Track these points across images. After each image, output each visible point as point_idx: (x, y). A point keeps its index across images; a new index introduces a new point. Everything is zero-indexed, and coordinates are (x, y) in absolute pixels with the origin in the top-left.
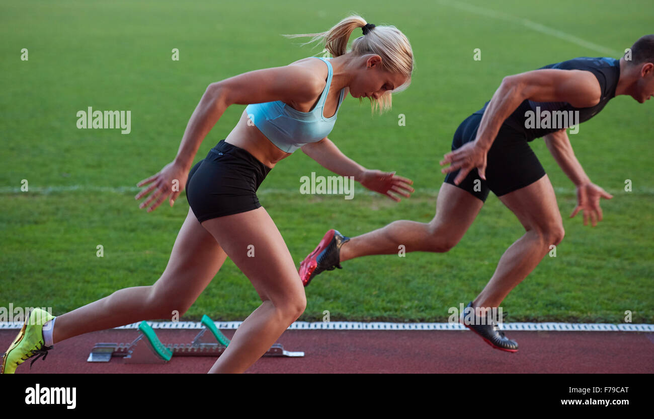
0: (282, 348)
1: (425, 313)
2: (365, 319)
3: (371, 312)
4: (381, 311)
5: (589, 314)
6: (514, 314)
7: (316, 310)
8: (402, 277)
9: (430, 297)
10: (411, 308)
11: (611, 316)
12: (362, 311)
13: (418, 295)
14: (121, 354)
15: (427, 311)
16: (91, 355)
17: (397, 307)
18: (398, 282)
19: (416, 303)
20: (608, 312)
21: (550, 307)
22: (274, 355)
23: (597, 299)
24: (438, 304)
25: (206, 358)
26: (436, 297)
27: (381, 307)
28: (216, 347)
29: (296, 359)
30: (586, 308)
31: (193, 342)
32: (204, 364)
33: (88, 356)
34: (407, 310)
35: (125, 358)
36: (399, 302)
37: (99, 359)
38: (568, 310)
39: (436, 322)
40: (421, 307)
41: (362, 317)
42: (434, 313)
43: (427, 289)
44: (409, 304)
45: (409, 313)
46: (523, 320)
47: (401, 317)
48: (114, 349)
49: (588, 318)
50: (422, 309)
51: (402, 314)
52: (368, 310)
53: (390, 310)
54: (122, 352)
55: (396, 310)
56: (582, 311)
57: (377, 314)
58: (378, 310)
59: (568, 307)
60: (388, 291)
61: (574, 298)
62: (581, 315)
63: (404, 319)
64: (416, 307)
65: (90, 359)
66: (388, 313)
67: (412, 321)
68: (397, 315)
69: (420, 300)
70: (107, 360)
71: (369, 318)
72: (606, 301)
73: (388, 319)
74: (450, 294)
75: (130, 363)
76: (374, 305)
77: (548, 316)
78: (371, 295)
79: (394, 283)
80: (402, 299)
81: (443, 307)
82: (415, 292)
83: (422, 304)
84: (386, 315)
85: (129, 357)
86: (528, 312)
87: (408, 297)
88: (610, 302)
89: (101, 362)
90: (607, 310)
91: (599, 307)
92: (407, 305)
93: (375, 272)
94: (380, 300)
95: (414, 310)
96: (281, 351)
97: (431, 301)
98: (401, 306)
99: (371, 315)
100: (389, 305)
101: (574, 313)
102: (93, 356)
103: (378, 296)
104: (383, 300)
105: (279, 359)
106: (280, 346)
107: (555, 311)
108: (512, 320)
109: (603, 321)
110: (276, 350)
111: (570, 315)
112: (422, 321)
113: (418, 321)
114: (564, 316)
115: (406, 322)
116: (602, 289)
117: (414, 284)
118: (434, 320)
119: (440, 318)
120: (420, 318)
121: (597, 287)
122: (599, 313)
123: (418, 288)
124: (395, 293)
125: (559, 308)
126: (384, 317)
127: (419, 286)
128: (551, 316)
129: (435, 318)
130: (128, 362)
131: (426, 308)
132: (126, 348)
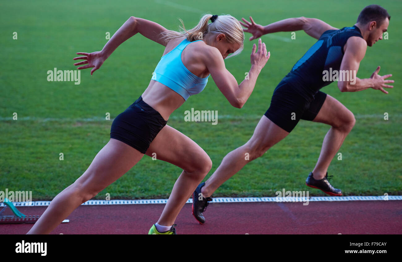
1: (145, 193)
3: (111, 193)
4: (118, 192)
5: (244, 192)
9: (148, 184)
10: (136, 190)
11: (257, 192)
13: (140, 183)
17: (127, 190)
19: (139, 187)
20: (255, 190)
23: (249, 183)
24: (153, 188)
26: (151, 183)
27: (117, 190)
28: (13, 218)
29: (64, 224)
30: (242, 188)
34: (134, 192)
36: (129, 187)
38: (231, 190)
40: (142, 190)
42: (150, 194)
43: (146, 178)
44: (135, 188)
45: (135, 193)
49: (243, 194)
50: (143, 191)
51: (130, 195)
53: (123, 192)
55: (127, 192)
56: (240, 190)
58: (116, 192)
59: (231, 188)
60: (122, 180)
61: (235, 182)
62: (239, 192)
63: (132, 198)
64: (139, 190)
66: (122, 194)
67: (137, 199)
69: (141, 186)
72: (254, 184)
73: (122, 198)
74: (160, 182)
76: (114, 189)
77: (219, 193)
80: (130, 185)
81: (156, 190)
82: (139, 180)
83: (143, 188)
84: (120, 195)
87: (135, 184)
88: (256, 184)
90: (255, 189)
91: (250, 187)
92: (133, 189)
94: (117, 186)
95: (138, 192)
97: (149, 186)
98: (130, 189)
100: (123, 189)
101: (235, 192)
104: (119, 186)
107: (223, 191)
109: (252, 196)
111: (232, 193)
112: (143, 198)
113: (140, 198)
114: (229, 194)
115: (133, 200)
116: (252, 176)
117: (138, 176)
118: (150, 198)
119: (154, 196)
120: (141, 196)
121: (249, 175)
122: (250, 191)
123: (141, 178)
124: (126, 182)
125: (226, 188)
126: (119, 196)
127: (142, 177)
128: (221, 193)
129: (151, 196)
131: (146, 191)
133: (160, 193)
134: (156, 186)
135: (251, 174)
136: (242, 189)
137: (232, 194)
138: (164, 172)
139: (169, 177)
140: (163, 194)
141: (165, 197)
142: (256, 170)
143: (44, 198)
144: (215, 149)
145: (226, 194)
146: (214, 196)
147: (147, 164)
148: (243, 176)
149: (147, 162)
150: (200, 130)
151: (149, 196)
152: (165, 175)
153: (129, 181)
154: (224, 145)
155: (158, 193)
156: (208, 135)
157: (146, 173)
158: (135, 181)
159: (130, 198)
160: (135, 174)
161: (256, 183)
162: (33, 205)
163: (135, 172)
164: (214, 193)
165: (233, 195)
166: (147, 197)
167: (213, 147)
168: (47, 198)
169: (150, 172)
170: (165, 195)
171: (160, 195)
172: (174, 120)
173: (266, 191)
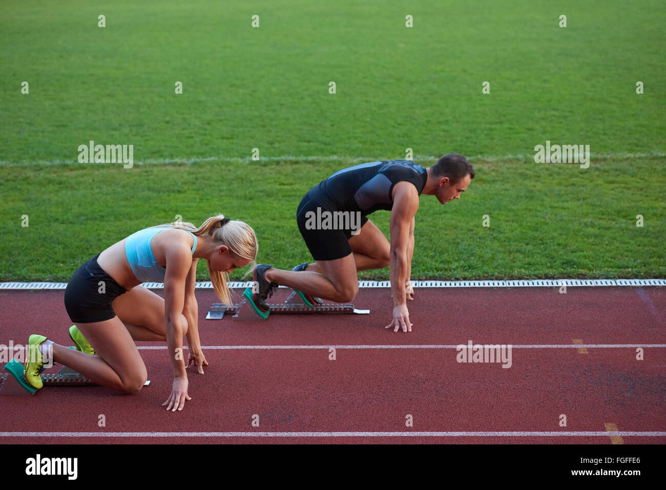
0: (354, 306)
1: (468, 272)
2: (421, 278)
3: (426, 272)
4: (434, 270)
5: (594, 271)
6: (536, 272)
8: (454, 239)
9: (473, 258)
10: (457, 267)
11: (612, 273)
12: (419, 271)
13: (464, 256)
14: (230, 312)
15: (470, 270)
16: (209, 313)
17: (446, 267)
18: (450, 244)
19: (462, 263)
20: (610, 269)
21: (565, 266)
22: (347, 313)
23: (603, 258)
25: (294, 316)
26: (478, 257)
27: (434, 267)
28: (302, 307)
29: (364, 315)
30: (593, 265)
31: (286, 302)
32: (293, 322)
33: (207, 314)
34: (454, 270)
35: (233, 316)
36: (449, 262)
37: (215, 317)
38: (579, 268)
39: (476, 280)
40: (465, 267)
41: (419, 276)
42: (474, 272)
43: (471, 250)
44: (456, 264)
45: (456, 272)
46: (543, 277)
47: (449, 277)
48: (226, 308)
49: (593, 275)
50: (466, 268)
51: (450, 274)
52: (424, 271)
53: (441, 270)
54: (232, 311)
55: (446, 270)
56: (590, 270)
57: (431, 274)
58: (432, 270)
59: (579, 266)
60: (441, 253)
61: (585, 257)
62: (588, 272)
63: (451, 278)
64: (461, 267)
65: (208, 317)
66: (439, 273)
67: (457, 279)
68: (445, 275)
69: (465, 261)
70: (221, 318)
71: (424, 278)
72: (609, 259)
73: (438, 278)
76: (429, 266)
78: (427, 256)
79: (447, 246)
80: (451, 259)
81: (482, 266)
82: (463, 253)
83: (466, 264)
84: (437, 274)
85: (236, 316)
86: (547, 271)
87: (457, 258)
88: (612, 260)
89: (216, 320)
90: (609, 267)
91: (603, 264)
93: (433, 236)
94: (435, 261)
96: (353, 310)
97: (473, 261)
98: (450, 266)
99: (426, 275)
100: (442, 266)
101: (583, 271)
102: (211, 314)
103: (433, 257)
104: (437, 261)
105: (350, 316)
106: (351, 305)
107: (568, 270)
108: (534, 278)
109: (605, 277)
110: (348, 309)
111: (580, 273)
112: (465, 279)
113: (462, 279)
114: (575, 274)
115: (453, 281)
116: (608, 248)
117: (462, 246)
118: (474, 278)
119: (478, 276)
120: (463, 276)
121: (605, 246)
122: (603, 270)
123: (465, 249)
124: (446, 254)
125: (572, 266)
126: (435, 276)
127: (466, 247)
128: (565, 274)
129: (475, 277)
130: (236, 320)
131: (470, 268)
132: (235, 308)
133: (487, 273)
134: (483, 262)
135: (607, 245)
136: (592, 267)
137: (579, 275)
138: (496, 241)
139: (501, 249)
140: (490, 274)
141: (493, 278)
142: (615, 239)
144: (566, 205)
145: (571, 275)
146: (555, 277)
147: (476, 228)
148: (597, 247)
149: (475, 226)
150: (550, 175)
151: (473, 276)
152: (496, 245)
153: (451, 253)
154: (579, 200)
155: (484, 272)
156: (560, 184)
157: (473, 241)
158: (457, 253)
159: (448, 278)
160: (458, 243)
161: (611, 258)
163: (458, 240)
164: (556, 273)
165: (581, 276)
166: (470, 277)
167: (563, 201)
169: (479, 240)
170: (493, 275)
171: (486, 275)
172: (518, 160)
173: (623, 270)
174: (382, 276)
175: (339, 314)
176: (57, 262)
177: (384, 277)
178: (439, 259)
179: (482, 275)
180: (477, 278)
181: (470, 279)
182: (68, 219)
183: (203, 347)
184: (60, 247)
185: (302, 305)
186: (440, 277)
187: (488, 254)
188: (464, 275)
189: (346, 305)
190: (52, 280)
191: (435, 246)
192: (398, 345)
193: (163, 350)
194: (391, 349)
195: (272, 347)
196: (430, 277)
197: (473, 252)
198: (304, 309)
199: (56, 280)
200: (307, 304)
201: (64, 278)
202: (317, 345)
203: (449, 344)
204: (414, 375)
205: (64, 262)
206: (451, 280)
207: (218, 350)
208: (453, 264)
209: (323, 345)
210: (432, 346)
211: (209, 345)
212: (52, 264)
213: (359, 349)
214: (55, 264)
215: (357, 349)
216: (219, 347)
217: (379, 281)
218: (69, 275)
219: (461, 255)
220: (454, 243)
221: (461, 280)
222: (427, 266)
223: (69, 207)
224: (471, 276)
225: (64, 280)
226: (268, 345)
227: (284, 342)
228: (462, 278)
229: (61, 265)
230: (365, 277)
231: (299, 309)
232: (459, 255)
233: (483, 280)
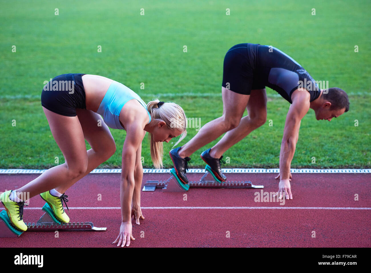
0: (251, 184)
1: (333, 163)
2: (298, 167)
3: (302, 163)
4: (308, 162)
7: (270, 162)
8: (319, 143)
9: (335, 154)
10: (324, 160)
12: (296, 163)
13: (329, 153)
14: (161, 187)
15: (334, 162)
16: (144, 187)
18: (316, 146)
19: (327, 158)
22: (247, 187)
24: (340, 159)
25: (208, 189)
26: (339, 154)
27: (307, 160)
28: (214, 183)
29: (259, 189)
31: (201, 180)
32: (207, 193)
34: (322, 162)
35: (163, 189)
36: (318, 157)
37: (149, 189)
39: (339, 168)
40: (330, 160)
41: (297, 166)
42: (338, 164)
43: (333, 150)
44: (323, 158)
45: (324, 163)
47: (319, 166)
48: (157, 184)
50: (331, 161)
51: (319, 164)
52: (300, 162)
54: (162, 186)
57: (305, 164)
58: (306, 162)
60: (311, 151)
63: (321, 167)
64: (327, 160)
65: (144, 189)
67: (325, 168)
68: (316, 165)
69: (330, 156)
70: (153, 190)
71: (300, 166)
73: (311, 167)
74: (347, 153)
75: (166, 192)
76: (303, 159)
78: (301, 153)
79: (314, 147)
80: (319, 155)
81: (343, 160)
82: (327, 151)
83: (331, 158)
85: (165, 188)
87: (323, 155)
89: (150, 191)
93: (303, 141)
94: (307, 156)
95: (326, 162)
96: (250, 185)
97: (337, 156)
98: (319, 159)
99: (302, 165)
102: (145, 188)
103: (305, 154)
104: (308, 156)
105: (250, 190)
106: (249, 182)
110: (248, 185)
126: (309, 165)
130: (166, 191)
131: (334, 161)
132: (164, 184)
133: (347, 164)
134: (344, 157)
140: (350, 164)
143: (240, 166)
153: (318, 151)
162: (231, 172)
168: (243, 166)
174: (269, 165)
175: (240, 188)
176: (27, 156)
177: (271, 166)
178: (310, 155)
179: (344, 165)
180: (341, 167)
181: (335, 168)
182: (32, 130)
183: (142, 208)
184: (28, 147)
185: (213, 182)
186: (312, 166)
187: (346, 153)
188: (330, 165)
189: (246, 182)
190: (24, 167)
191: (305, 147)
192: (288, 207)
193: (113, 209)
194: (284, 209)
195: (195, 208)
196: (305, 166)
197: (335, 150)
198: (215, 184)
199: (27, 167)
200: (217, 181)
201: (33, 166)
202: (228, 206)
203: (327, 207)
204: (304, 225)
205: (32, 157)
206: (321, 168)
207: (154, 210)
208: (321, 158)
209: (232, 206)
210: (315, 208)
211: (147, 207)
212: (24, 158)
213: (260, 209)
214: (26, 158)
215: (258, 209)
216: (155, 208)
217: (267, 168)
218: (36, 164)
219: (326, 153)
220: (320, 146)
221: (328, 169)
222: (302, 159)
223: (32, 123)
224: (336, 165)
225: (33, 167)
226: (192, 207)
227: (203, 204)
228: (329, 167)
229: (30, 158)
230: (257, 166)
231: (211, 184)
232: (324, 152)
233: (345, 168)
